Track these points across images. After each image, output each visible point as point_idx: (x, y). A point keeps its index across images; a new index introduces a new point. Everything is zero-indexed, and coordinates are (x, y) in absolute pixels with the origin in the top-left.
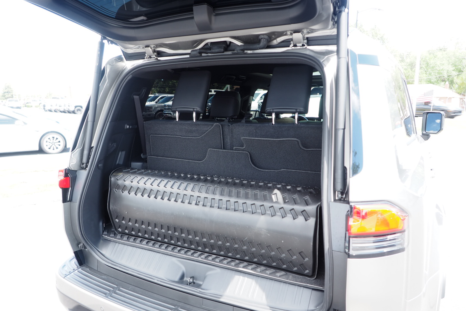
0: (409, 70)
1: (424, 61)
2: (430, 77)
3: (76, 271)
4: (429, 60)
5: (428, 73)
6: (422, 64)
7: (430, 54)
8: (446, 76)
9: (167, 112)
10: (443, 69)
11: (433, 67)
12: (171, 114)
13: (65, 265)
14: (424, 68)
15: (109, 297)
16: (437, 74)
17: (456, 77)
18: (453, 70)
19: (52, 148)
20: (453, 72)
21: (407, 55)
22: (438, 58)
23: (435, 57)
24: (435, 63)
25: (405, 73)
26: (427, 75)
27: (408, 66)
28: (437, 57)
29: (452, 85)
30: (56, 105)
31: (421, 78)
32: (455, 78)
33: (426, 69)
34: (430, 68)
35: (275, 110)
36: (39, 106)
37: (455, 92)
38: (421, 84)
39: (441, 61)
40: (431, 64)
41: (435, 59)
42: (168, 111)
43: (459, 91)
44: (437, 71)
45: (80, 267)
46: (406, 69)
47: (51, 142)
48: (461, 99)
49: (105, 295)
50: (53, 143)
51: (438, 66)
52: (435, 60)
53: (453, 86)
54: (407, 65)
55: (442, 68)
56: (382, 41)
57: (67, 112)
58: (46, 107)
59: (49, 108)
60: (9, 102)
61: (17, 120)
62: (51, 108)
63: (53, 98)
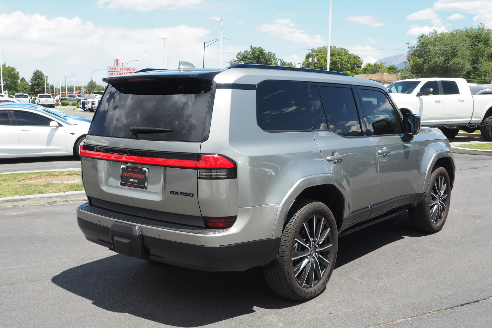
3: (86, 208)
15: (103, 214)
36: (77, 104)
45: (90, 205)
49: (101, 214)
58: (85, 106)
59: (90, 107)
60: (39, 97)
61: (52, 120)
62: (92, 107)
63: (95, 93)
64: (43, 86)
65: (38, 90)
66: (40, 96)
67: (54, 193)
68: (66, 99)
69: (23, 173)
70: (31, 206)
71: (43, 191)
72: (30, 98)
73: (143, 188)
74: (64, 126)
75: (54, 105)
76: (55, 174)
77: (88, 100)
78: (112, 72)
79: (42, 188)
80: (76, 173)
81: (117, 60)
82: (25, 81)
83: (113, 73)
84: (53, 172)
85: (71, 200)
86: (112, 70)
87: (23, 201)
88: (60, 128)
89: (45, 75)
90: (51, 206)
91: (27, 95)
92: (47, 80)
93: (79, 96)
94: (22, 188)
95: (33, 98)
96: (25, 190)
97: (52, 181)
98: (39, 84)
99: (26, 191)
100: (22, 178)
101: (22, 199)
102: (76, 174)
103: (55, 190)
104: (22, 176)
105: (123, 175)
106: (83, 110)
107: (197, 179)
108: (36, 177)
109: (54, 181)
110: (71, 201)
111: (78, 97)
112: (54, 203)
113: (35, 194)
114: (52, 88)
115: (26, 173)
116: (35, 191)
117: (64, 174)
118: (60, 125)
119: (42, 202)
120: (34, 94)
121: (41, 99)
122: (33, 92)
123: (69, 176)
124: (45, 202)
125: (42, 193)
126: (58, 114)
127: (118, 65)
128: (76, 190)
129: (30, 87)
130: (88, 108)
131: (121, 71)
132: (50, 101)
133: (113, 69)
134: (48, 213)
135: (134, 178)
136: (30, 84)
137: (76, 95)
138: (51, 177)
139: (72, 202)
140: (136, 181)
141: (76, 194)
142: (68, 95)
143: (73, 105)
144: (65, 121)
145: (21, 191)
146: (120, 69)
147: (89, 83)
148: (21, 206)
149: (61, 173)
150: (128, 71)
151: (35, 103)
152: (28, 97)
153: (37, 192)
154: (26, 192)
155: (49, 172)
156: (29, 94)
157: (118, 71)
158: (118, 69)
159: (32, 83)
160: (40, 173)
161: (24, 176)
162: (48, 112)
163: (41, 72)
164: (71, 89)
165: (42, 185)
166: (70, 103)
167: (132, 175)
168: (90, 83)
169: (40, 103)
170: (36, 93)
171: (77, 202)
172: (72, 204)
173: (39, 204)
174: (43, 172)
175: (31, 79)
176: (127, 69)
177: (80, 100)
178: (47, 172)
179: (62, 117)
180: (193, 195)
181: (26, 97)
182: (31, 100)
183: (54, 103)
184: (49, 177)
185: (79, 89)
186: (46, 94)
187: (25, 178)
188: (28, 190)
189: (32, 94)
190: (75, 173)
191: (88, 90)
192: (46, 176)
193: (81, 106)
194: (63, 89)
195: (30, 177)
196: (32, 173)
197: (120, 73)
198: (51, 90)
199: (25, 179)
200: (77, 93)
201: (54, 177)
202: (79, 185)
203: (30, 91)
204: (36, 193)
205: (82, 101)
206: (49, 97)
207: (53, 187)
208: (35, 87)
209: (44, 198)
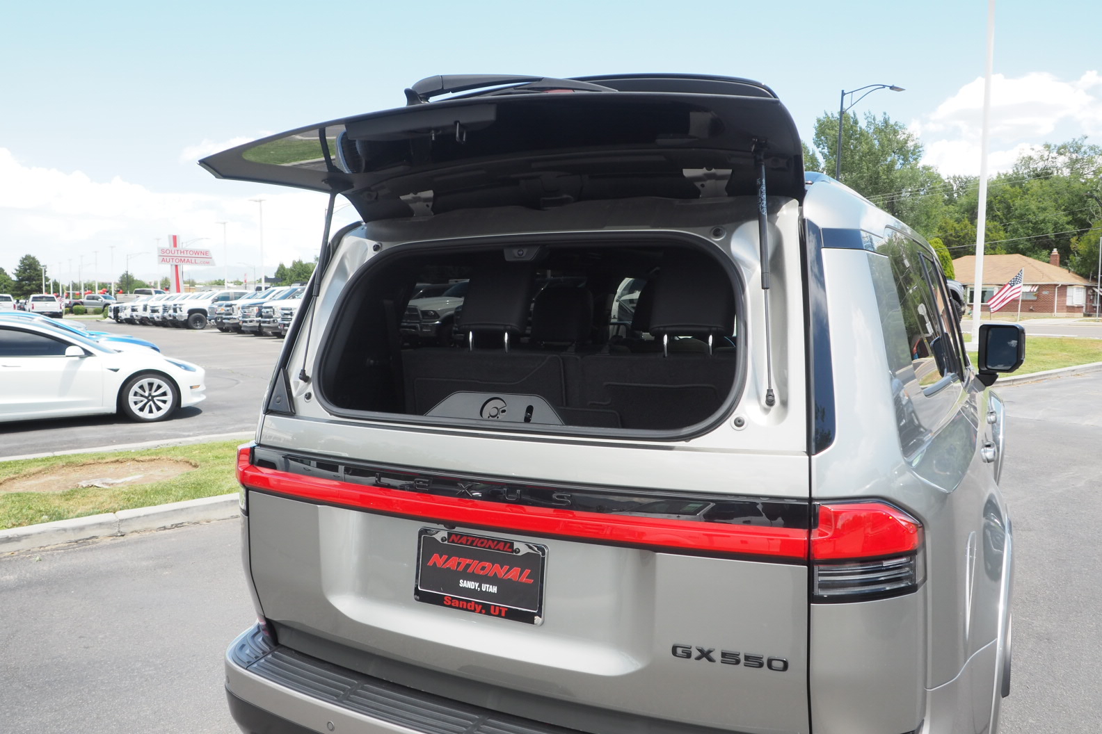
0: (967, 222)
1: (1000, 202)
2: (1014, 239)
3: (263, 661)
4: (1011, 198)
5: (1010, 228)
6: (995, 209)
7: (1013, 186)
8: (1051, 235)
9: (405, 324)
10: (1044, 219)
11: (1021, 217)
12: (415, 328)
13: (243, 646)
14: (1001, 217)
15: (344, 701)
16: (1031, 232)
17: (1075, 238)
18: (1068, 223)
19: (147, 409)
20: (1067, 226)
21: (961, 187)
22: (1032, 196)
23: (1025, 193)
24: (1025, 206)
25: (957, 229)
26: (1008, 234)
27: (964, 213)
28: (1029, 192)
29: (1068, 256)
30: (145, 309)
31: (994, 240)
32: (1073, 240)
33: (1004, 221)
34: (1015, 218)
35: (668, 329)
36: (103, 311)
37: (1073, 272)
38: (995, 254)
39: (1040, 202)
40: (1016, 209)
41: (1026, 196)
42: (408, 321)
43: (1084, 270)
44: (1030, 224)
45: (275, 648)
46: (958, 221)
47: (147, 394)
48: (1088, 288)
49: (335, 698)
50: (150, 398)
51: (1034, 213)
52: (1026, 198)
53: (1068, 259)
54: (962, 210)
55: (1041, 218)
56: (902, 157)
57: (170, 325)
58: (119, 314)
59: (128, 317)
60: (33, 301)
61: (70, 344)
62: (132, 316)
63: (137, 292)
64: (38, 282)
65: (29, 288)
66: (34, 298)
67: (89, 515)
68: (82, 303)
69: (9, 463)
70: (33, 553)
71: (61, 511)
72: (16, 301)
73: (528, 619)
74: (95, 356)
75: (61, 313)
76: (84, 461)
77: (124, 305)
78: (165, 258)
79: (57, 502)
80: (133, 457)
81: (175, 238)
82: (6, 274)
83: (168, 258)
84: (78, 455)
85: (132, 530)
86: (165, 254)
87: (12, 541)
88: (89, 358)
89: (41, 264)
90: (85, 550)
91: (9, 298)
92: (45, 272)
93: (105, 298)
94: (9, 505)
95: (20, 301)
96: (16, 512)
97: (80, 481)
98: (30, 279)
99: (18, 513)
100: (7, 477)
101: (11, 538)
102: (134, 459)
103: (91, 506)
104: (6, 471)
105: (430, 563)
106: (114, 321)
107: (809, 602)
108: (40, 472)
109: (83, 478)
110: (132, 532)
111: (104, 300)
112: (90, 541)
113: (42, 522)
114: (56, 285)
115: (17, 462)
116: (40, 511)
117: (105, 461)
118: (88, 353)
119: (61, 541)
120: (22, 295)
121: (36, 304)
122: (19, 292)
123: (116, 465)
124: (68, 540)
125: (60, 517)
126: (75, 329)
127: (175, 245)
128: (142, 505)
129: (13, 283)
130: (126, 317)
131: (182, 255)
132: (55, 306)
133: (168, 252)
134: (80, 573)
135: (481, 580)
136: (14, 278)
137: (100, 296)
138: (76, 468)
139: (136, 535)
140: (494, 589)
141: (144, 516)
142: (86, 296)
143: (96, 312)
144: (95, 343)
145: (6, 514)
146: (179, 252)
147: (123, 277)
148: (7, 554)
149: (99, 459)
150: (194, 255)
151: (24, 310)
152: (11, 301)
153: (47, 514)
154: (19, 515)
155: (69, 457)
156: (13, 295)
157: (176, 255)
158: (176, 252)
159: (18, 276)
160: (48, 459)
161: (10, 469)
162: (57, 326)
163: (34, 258)
164: (90, 288)
165: (58, 495)
166: (90, 309)
167: (468, 566)
168: (123, 275)
169: (33, 310)
170: (26, 294)
171: (148, 533)
172: (137, 542)
173: (54, 547)
174: (56, 457)
175: (17, 270)
176: (191, 253)
177: (108, 304)
178: (64, 456)
179: (87, 336)
180: (786, 666)
181: (7, 299)
182: (16, 305)
183: (61, 311)
184: (71, 469)
185: (104, 287)
186: (44, 294)
187: (14, 476)
188: (24, 511)
189: (19, 295)
190: (129, 457)
191: (120, 288)
192: (65, 468)
193: (111, 314)
194: (76, 287)
195: (25, 473)
196: (29, 462)
197: (180, 258)
198: (54, 288)
199: (14, 479)
200: (101, 293)
201: (82, 467)
202: (146, 492)
203: (13, 291)
204: (45, 517)
205: (113, 306)
206: (52, 299)
207: (86, 500)
208: (24, 283)
209: (65, 530)
